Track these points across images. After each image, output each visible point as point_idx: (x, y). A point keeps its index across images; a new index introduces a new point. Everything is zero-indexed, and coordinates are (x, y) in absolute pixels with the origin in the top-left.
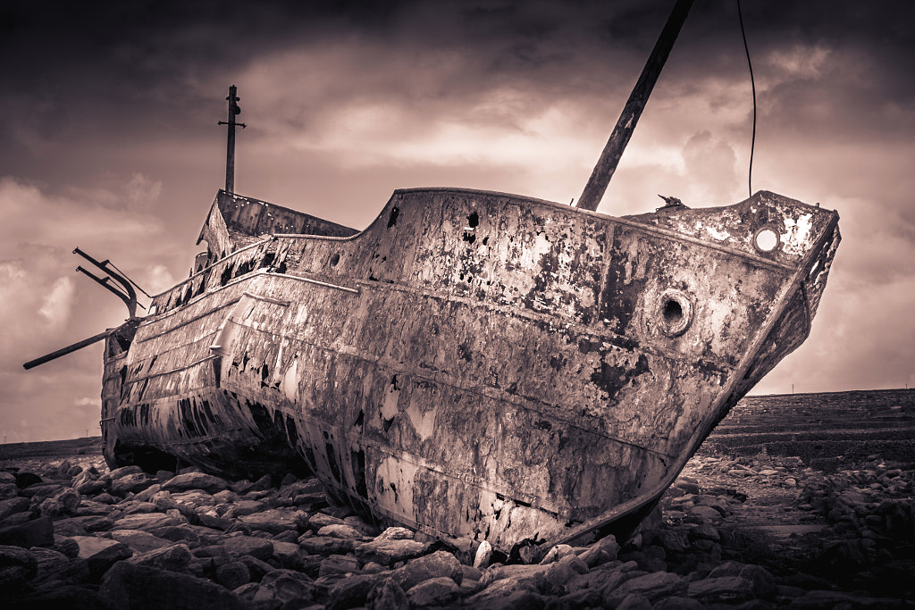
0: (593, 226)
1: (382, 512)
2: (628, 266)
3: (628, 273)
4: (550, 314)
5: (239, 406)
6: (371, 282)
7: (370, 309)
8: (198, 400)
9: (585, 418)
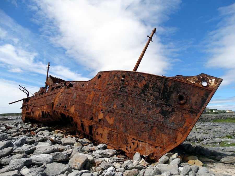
0: (159, 79)
1: (97, 139)
2: (168, 88)
3: (168, 89)
4: (146, 98)
5: (58, 114)
6: (94, 90)
7: (94, 95)
8: (46, 112)
9: (158, 122)
